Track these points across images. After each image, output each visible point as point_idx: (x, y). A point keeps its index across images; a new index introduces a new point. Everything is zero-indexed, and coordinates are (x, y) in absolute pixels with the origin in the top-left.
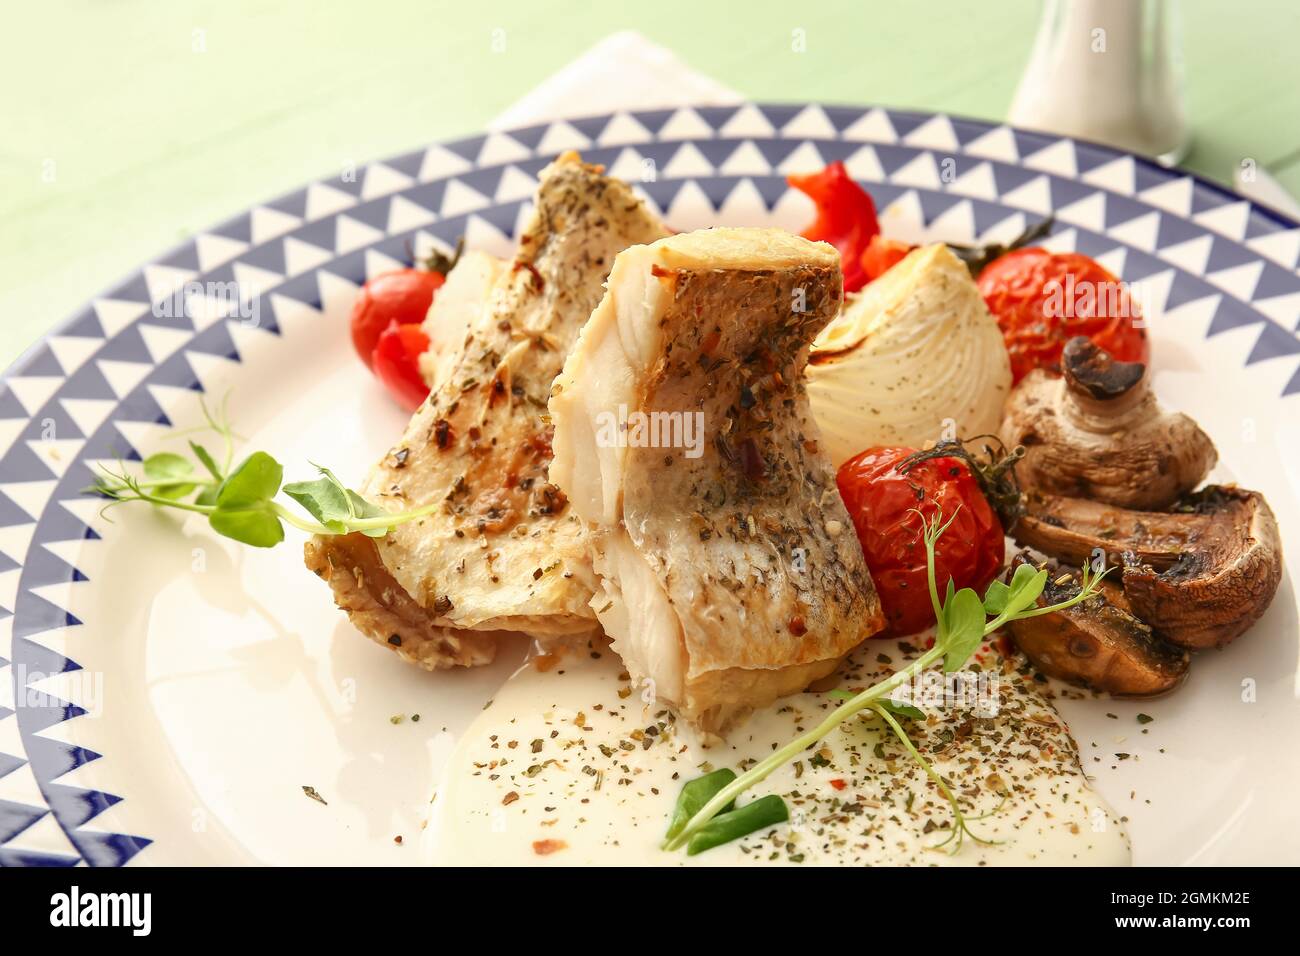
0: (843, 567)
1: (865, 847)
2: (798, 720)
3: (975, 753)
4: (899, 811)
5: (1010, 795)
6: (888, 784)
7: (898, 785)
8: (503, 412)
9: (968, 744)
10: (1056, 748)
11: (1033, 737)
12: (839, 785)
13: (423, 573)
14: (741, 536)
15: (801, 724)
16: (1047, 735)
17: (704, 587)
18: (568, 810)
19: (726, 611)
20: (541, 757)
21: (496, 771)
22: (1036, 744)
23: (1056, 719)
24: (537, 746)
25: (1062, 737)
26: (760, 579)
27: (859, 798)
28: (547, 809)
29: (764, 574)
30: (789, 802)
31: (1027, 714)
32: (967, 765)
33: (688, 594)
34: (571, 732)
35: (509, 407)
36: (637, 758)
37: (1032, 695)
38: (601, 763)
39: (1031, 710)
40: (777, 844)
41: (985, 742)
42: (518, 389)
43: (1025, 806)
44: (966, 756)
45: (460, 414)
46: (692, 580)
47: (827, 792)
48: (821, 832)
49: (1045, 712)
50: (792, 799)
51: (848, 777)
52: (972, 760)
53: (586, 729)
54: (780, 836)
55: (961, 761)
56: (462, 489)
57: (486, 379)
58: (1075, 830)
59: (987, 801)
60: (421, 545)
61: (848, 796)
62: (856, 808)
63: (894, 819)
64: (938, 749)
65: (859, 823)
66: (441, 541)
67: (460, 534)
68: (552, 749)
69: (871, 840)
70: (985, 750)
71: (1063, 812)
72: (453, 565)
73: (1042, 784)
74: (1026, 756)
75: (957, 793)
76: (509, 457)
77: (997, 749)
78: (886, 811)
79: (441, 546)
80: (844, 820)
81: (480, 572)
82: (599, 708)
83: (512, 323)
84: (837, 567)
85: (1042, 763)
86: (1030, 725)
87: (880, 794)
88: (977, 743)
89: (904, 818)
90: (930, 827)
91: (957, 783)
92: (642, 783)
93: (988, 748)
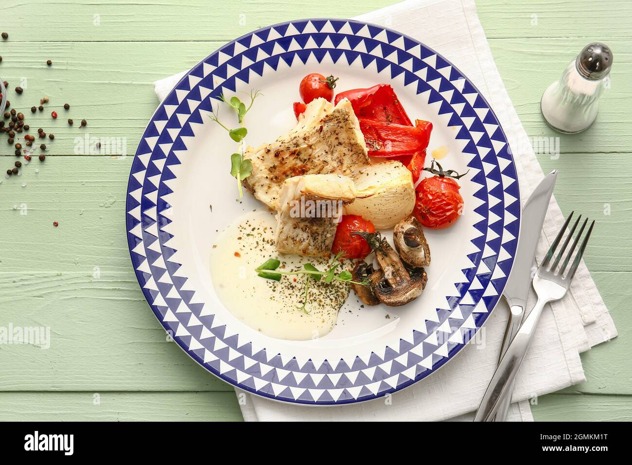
0: (325, 244)
1: (287, 297)
2: (302, 260)
3: (323, 292)
4: (299, 294)
5: (320, 306)
6: (303, 287)
7: (304, 289)
8: (291, 158)
9: (325, 289)
10: (339, 302)
11: (337, 297)
12: (295, 280)
13: (254, 182)
14: (304, 230)
15: (301, 261)
16: (340, 298)
17: (287, 237)
18: (247, 249)
19: (289, 243)
20: (252, 233)
21: (242, 230)
22: (336, 298)
23: (346, 296)
24: (253, 230)
25: (342, 300)
26: (302, 240)
27: (296, 286)
28: (244, 246)
29: (304, 240)
30: (282, 278)
31: (341, 291)
32: (320, 293)
33: (283, 237)
34: (261, 231)
35: (293, 158)
36: (268, 246)
37: (347, 287)
38: (261, 243)
39: (343, 290)
40: (273, 285)
41: (328, 291)
42: (298, 155)
43: (321, 310)
44: (322, 291)
45: (283, 153)
46: (286, 235)
47: (291, 280)
48: (282, 288)
49: (346, 293)
50: (284, 277)
51: (297, 280)
52: (322, 293)
53: (265, 232)
54: (275, 284)
55: (320, 292)
56: (274, 167)
57: (293, 149)
58: (323, 322)
59: (315, 304)
60: (258, 176)
61: (294, 284)
62: (293, 287)
63: (297, 295)
64: (319, 286)
65: (291, 291)
66: (262, 177)
67: (267, 178)
68: (255, 233)
69: (289, 296)
70: (326, 293)
71: (326, 316)
72: (262, 183)
73: (328, 308)
74: (331, 300)
75: (312, 298)
76: (287, 168)
77: (328, 294)
78: (297, 292)
79: (261, 178)
80: (289, 289)
81: (266, 188)
82: (271, 228)
83: (307, 138)
84: (323, 243)
85: (333, 304)
86: (339, 293)
87: (300, 288)
88: (326, 290)
89: (299, 296)
90: (301, 302)
91: (314, 296)
92: (264, 253)
93: (327, 293)
